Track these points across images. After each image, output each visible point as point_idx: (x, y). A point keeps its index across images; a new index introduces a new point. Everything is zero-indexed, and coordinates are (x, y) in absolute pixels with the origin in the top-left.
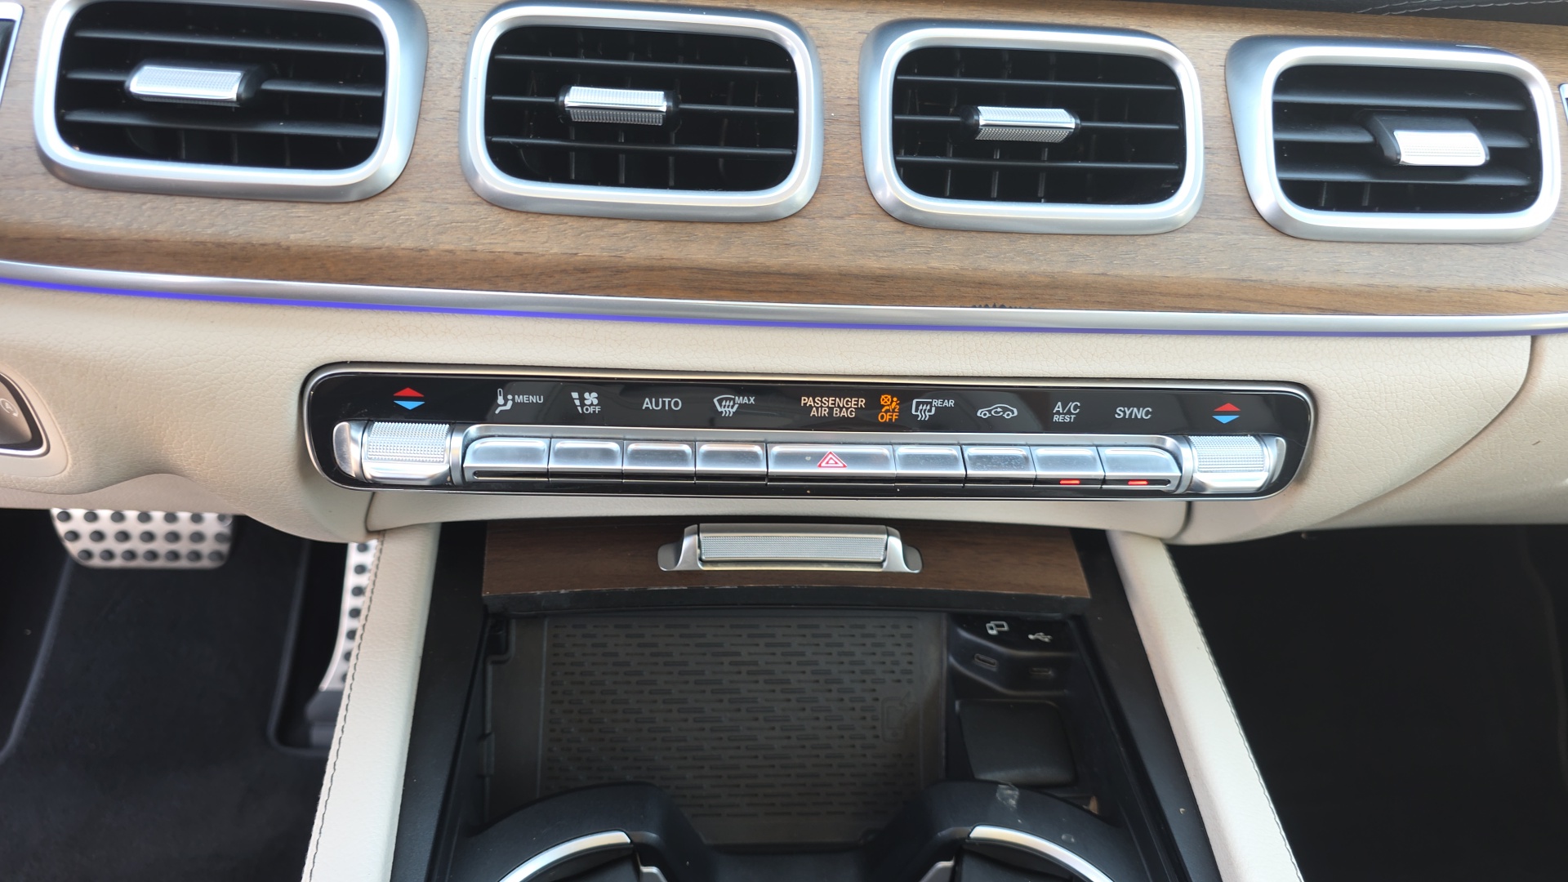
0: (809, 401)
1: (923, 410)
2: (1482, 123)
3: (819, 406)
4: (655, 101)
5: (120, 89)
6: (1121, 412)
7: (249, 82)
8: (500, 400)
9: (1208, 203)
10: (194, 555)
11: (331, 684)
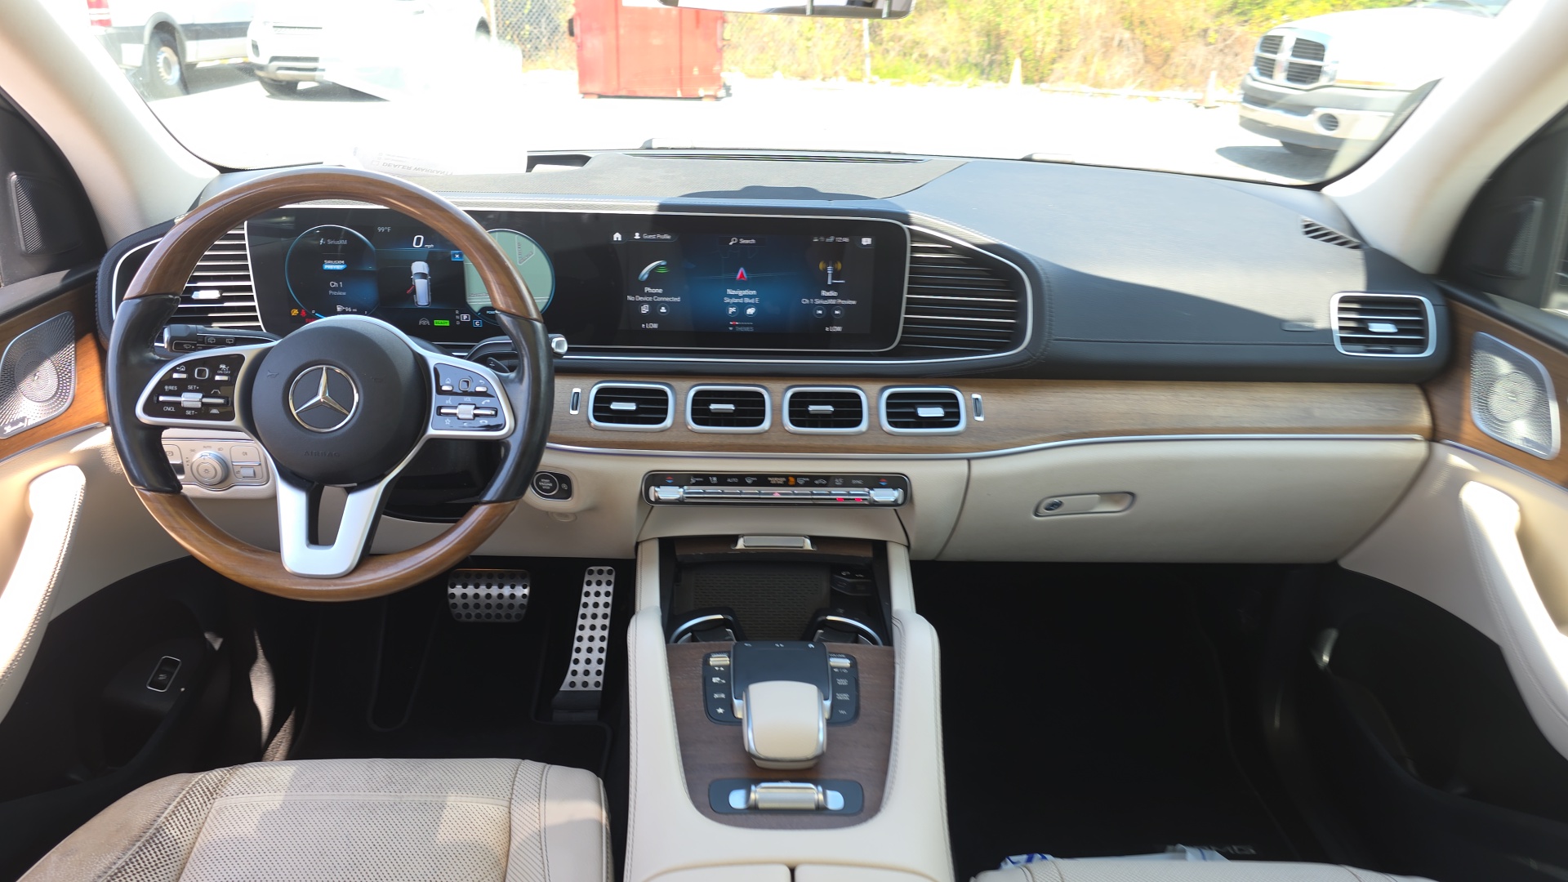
0: (770, 479)
1: (801, 481)
2: (944, 406)
3: (773, 480)
4: (731, 407)
5: (609, 408)
6: (854, 482)
7: (637, 405)
8: (692, 480)
9: (870, 427)
10: (508, 616)
11: (565, 687)
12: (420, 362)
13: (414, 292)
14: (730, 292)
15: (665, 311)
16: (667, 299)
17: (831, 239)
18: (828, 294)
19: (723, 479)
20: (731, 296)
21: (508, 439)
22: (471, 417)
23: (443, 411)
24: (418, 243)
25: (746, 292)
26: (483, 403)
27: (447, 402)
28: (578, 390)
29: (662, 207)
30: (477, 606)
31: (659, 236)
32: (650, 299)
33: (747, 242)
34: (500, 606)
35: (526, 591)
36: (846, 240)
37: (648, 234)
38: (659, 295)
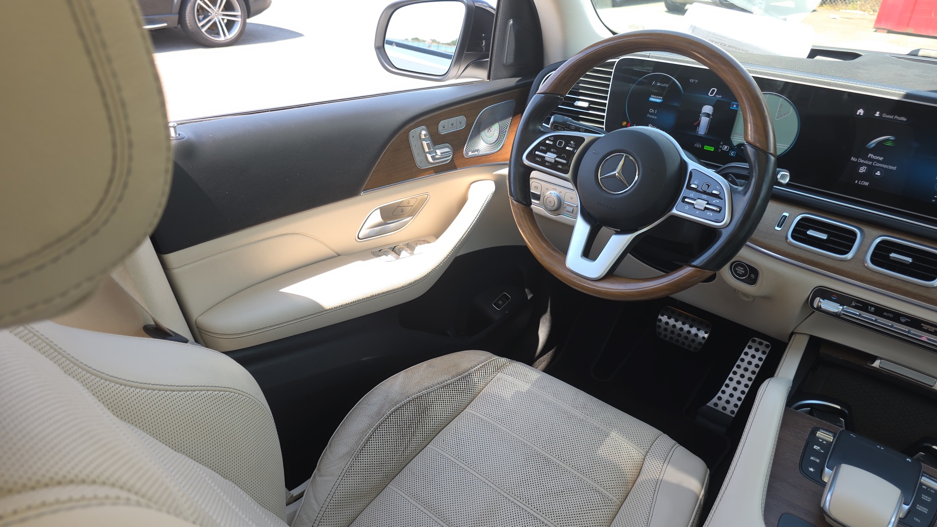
0: (923, 325)
3: (926, 327)
4: (910, 260)
5: (806, 232)
7: (828, 237)
8: (853, 303)
10: (689, 346)
11: (710, 404)
12: (683, 165)
13: (699, 125)
15: (879, 174)
16: (885, 166)
19: (880, 311)
21: (721, 230)
22: (703, 209)
23: (686, 200)
24: (712, 93)
26: (714, 202)
27: (691, 195)
28: (787, 214)
29: (907, 96)
30: (672, 332)
31: (896, 117)
32: (870, 163)
34: (686, 338)
35: (706, 336)
37: (888, 114)
38: (878, 161)
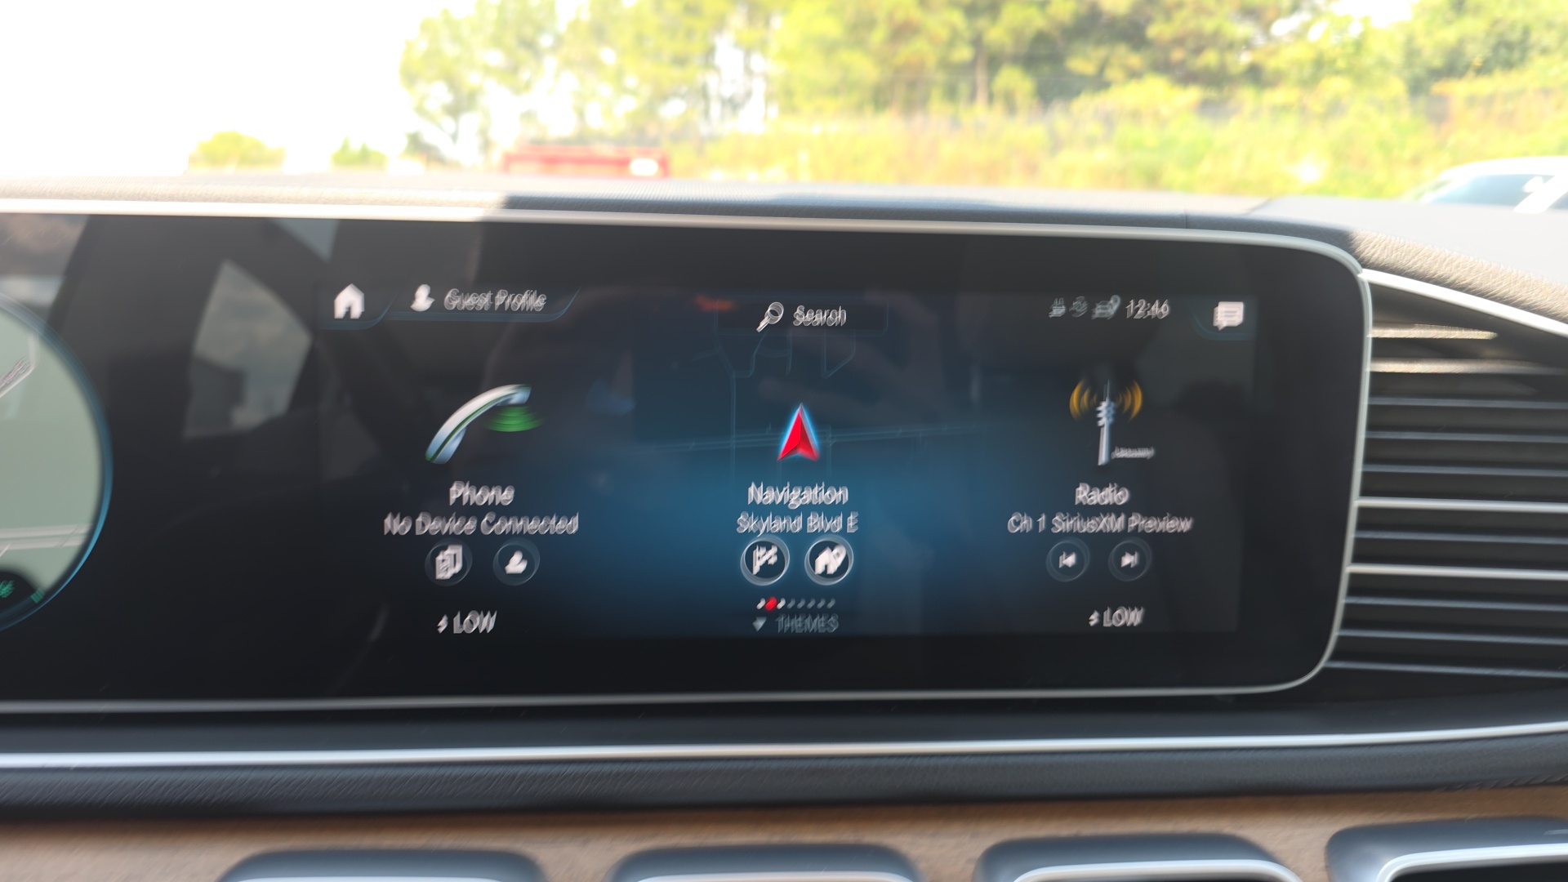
14: (756, 494)
15: (522, 568)
16: (533, 526)
17: (1112, 307)
18: (1098, 497)
20: (761, 511)
25: (812, 495)
31: (500, 298)
32: (470, 526)
33: (820, 318)
36: (1161, 310)
37: (465, 291)
38: (500, 511)
